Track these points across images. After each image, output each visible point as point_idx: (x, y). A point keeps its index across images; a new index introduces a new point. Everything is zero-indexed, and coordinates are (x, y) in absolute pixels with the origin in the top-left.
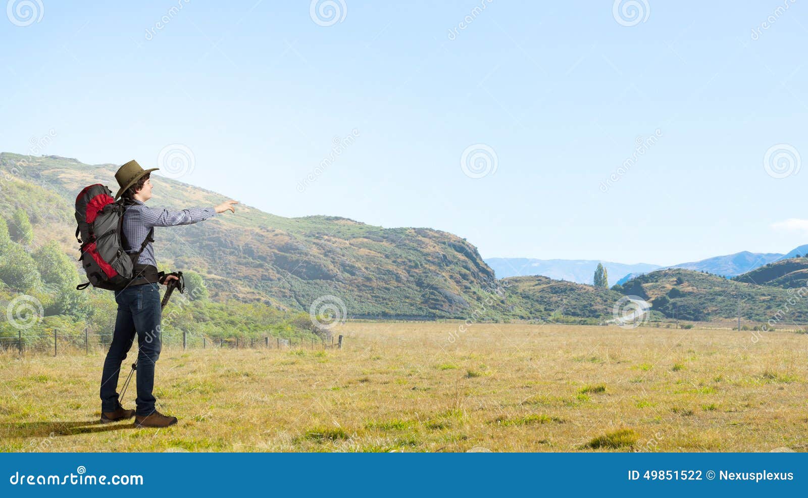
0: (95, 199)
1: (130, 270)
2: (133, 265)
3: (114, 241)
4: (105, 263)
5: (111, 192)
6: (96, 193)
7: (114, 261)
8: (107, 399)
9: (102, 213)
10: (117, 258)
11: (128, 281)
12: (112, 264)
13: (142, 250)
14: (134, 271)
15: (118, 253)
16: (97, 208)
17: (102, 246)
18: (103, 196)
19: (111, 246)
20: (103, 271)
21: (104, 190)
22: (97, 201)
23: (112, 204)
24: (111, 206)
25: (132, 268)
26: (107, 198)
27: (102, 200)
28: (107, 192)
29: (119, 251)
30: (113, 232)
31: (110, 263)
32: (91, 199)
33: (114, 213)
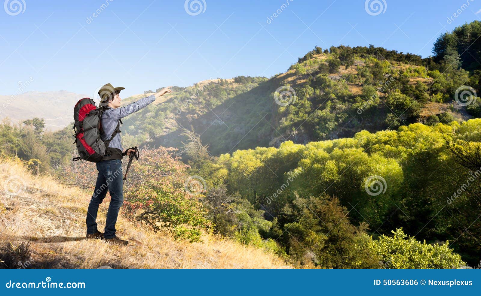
0: (85, 107)
1: (103, 151)
2: (105, 148)
3: (95, 132)
4: (87, 145)
5: (95, 103)
6: (85, 103)
7: (94, 145)
8: (90, 226)
9: (88, 115)
10: (95, 143)
11: (102, 157)
12: (93, 146)
13: (112, 138)
14: (106, 151)
15: (96, 140)
16: (86, 112)
17: (87, 135)
18: (89, 105)
19: (92, 136)
20: (86, 150)
21: (90, 102)
22: (86, 108)
23: (95, 110)
24: (94, 111)
25: (105, 149)
26: (92, 106)
27: (89, 108)
28: (93, 103)
29: (97, 139)
30: (94, 127)
31: (91, 146)
32: (82, 106)
33: (96, 116)
